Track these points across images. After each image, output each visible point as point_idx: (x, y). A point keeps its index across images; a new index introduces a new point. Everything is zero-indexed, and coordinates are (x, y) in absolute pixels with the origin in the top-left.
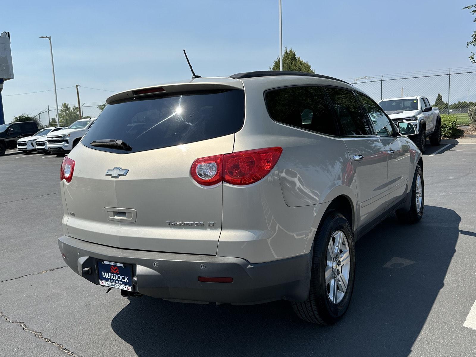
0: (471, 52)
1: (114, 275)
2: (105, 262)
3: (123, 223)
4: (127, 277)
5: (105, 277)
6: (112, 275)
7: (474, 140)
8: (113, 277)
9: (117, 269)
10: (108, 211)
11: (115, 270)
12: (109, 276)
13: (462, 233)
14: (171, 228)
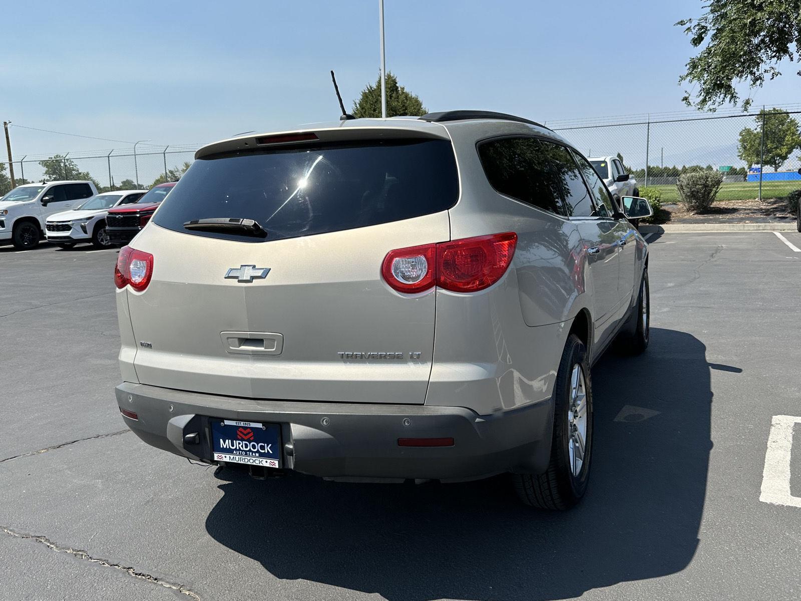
0: (686, 92)
1: (244, 442)
2: (227, 422)
3: (257, 357)
4: (270, 445)
5: (225, 447)
6: (239, 444)
7: (687, 226)
8: (242, 446)
9: (249, 433)
10: (228, 338)
11: (246, 435)
12: (233, 446)
13: (713, 368)
14: (345, 362)
